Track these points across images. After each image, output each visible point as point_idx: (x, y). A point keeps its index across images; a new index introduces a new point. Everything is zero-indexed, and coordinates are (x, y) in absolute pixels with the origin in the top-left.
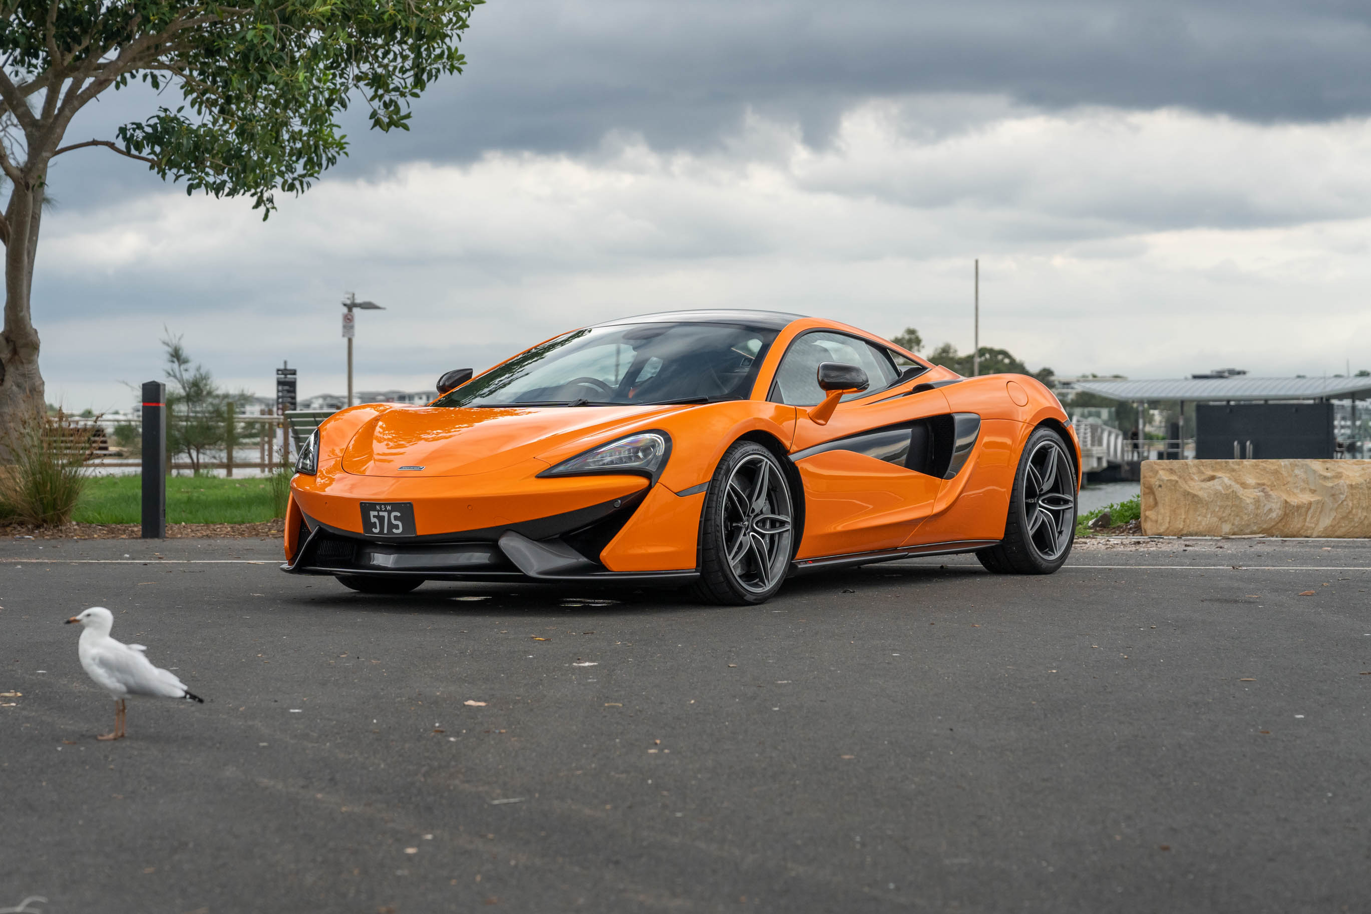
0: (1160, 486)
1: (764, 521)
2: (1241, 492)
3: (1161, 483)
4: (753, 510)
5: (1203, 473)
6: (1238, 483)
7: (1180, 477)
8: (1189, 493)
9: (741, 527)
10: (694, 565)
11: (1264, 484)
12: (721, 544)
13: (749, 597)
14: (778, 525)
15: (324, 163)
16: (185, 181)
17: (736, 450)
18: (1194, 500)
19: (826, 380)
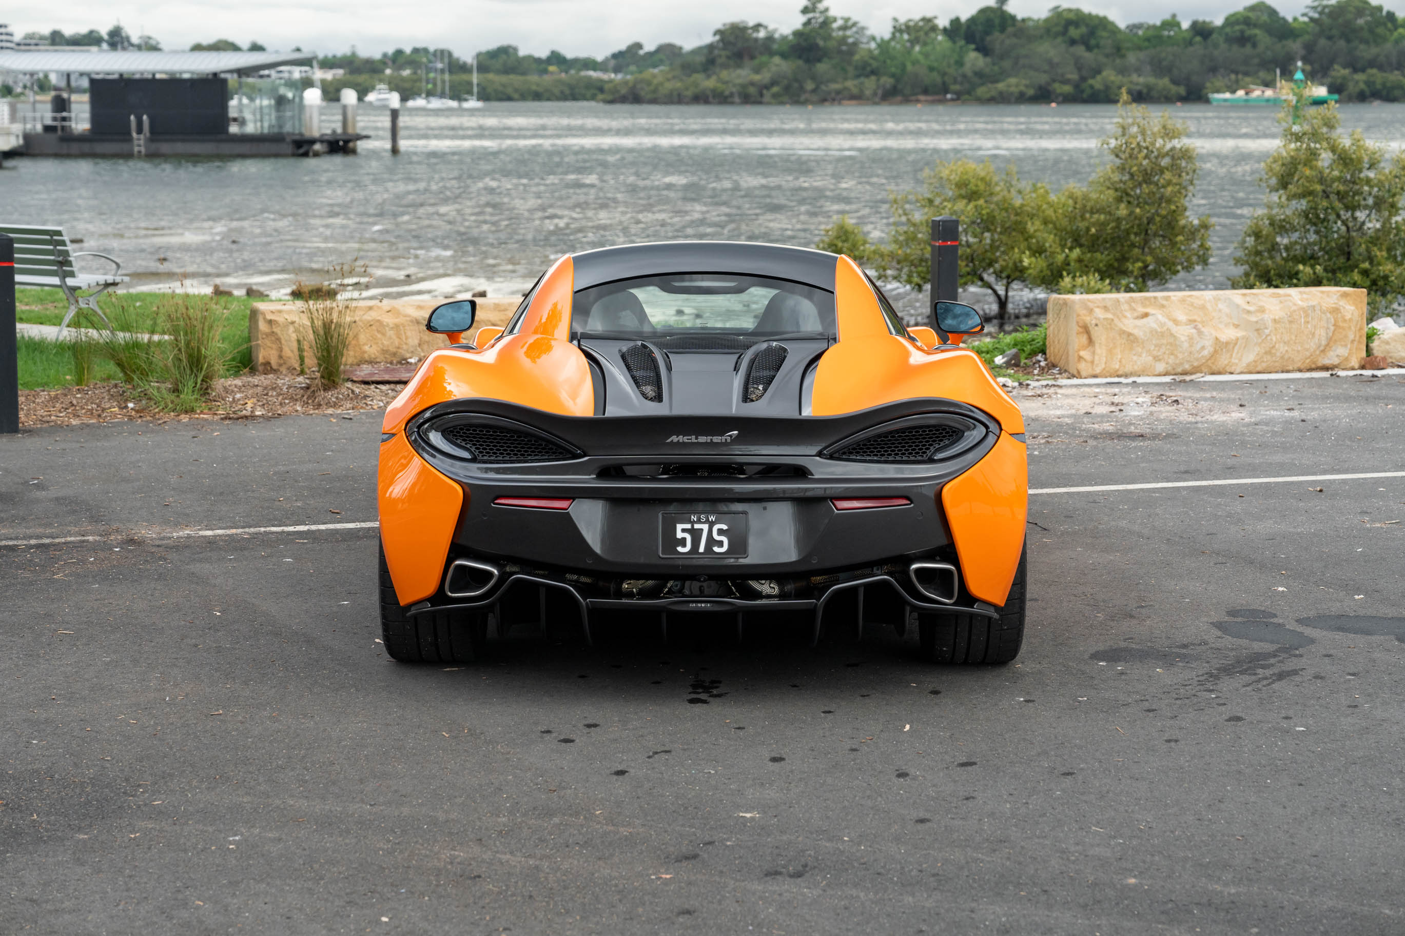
0: (1096, 325)
2: (1174, 329)
3: (1098, 322)
5: (1135, 310)
6: (1170, 319)
7: (1114, 314)
8: (1124, 332)
11: (1195, 321)
18: (1131, 339)
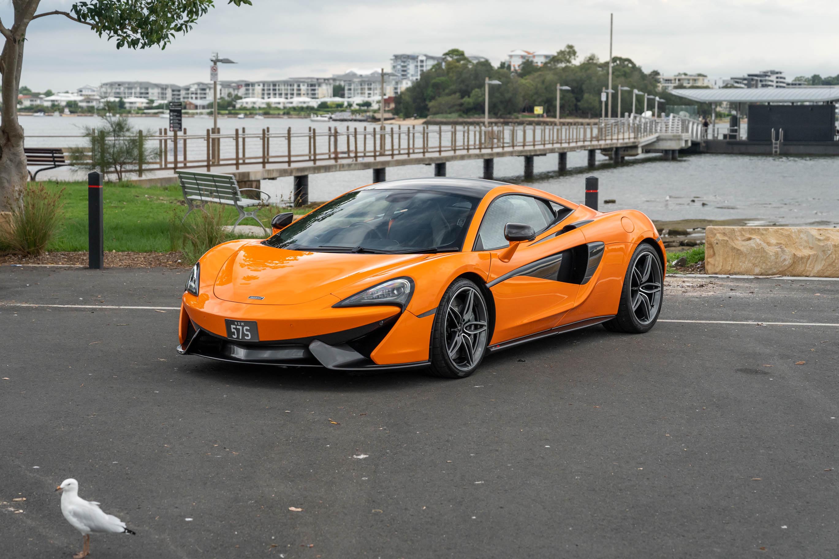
0: (717, 243)
1: (470, 326)
2: (767, 248)
3: (718, 242)
4: (464, 320)
5: (744, 236)
6: (765, 242)
7: (729, 238)
8: (735, 248)
9: (457, 332)
10: (427, 358)
11: (781, 244)
12: (444, 344)
13: (461, 374)
14: (479, 327)
15: (200, 12)
16: (115, 40)
17: (454, 286)
18: (738, 253)
19: (510, 235)
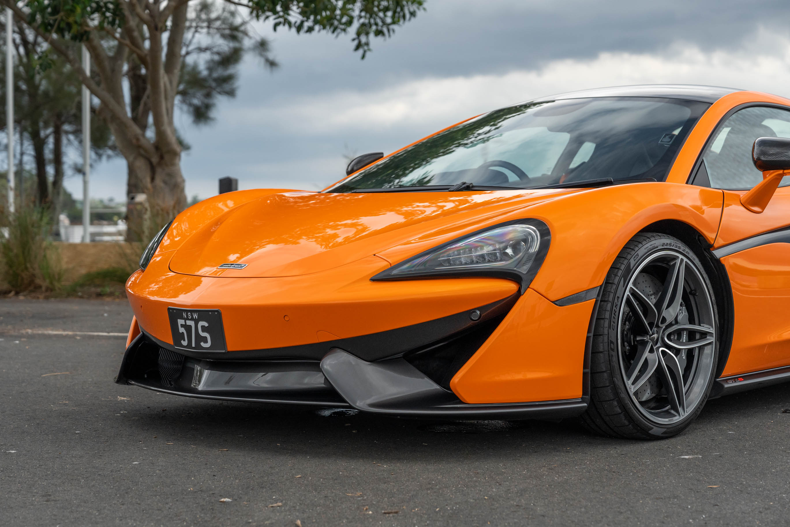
1: (679, 333)
4: (664, 320)
9: (647, 342)
10: (579, 393)
12: (616, 366)
13: (655, 431)
14: (698, 336)
17: (640, 245)
19: (763, 158)
